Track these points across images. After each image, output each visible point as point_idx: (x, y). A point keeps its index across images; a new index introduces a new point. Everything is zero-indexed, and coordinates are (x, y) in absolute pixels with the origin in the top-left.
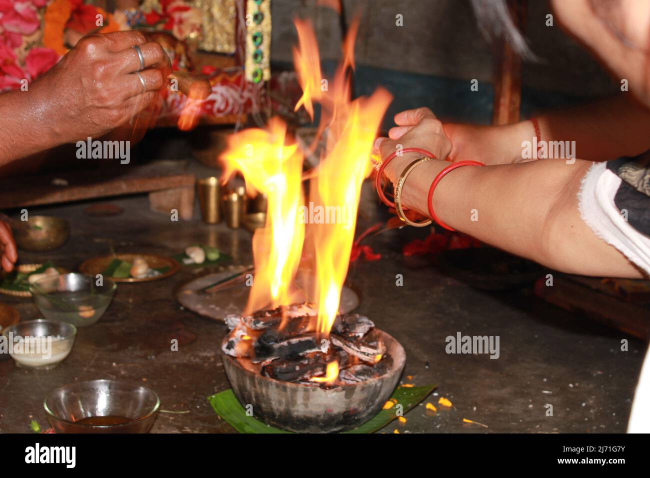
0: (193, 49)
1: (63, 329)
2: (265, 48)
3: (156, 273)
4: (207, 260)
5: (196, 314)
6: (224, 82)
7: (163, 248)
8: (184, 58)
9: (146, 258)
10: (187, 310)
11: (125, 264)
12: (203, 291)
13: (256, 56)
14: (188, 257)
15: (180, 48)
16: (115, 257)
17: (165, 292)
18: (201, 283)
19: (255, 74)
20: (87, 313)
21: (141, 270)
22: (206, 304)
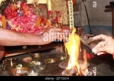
0: (62, 24)
1: (37, 71)
2: (73, 23)
3: (55, 62)
4: (64, 59)
5: (61, 68)
6: (66, 29)
7: (57, 57)
8: (60, 26)
9: (54, 59)
10: (59, 68)
11: (50, 60)
12: (62, 64)
13: (71, 24)
14: (61, 59)
15: (59, 24)
16: (48, 59)
17: (56, 65)
18: (62, 63)
19: (72, 28)
20: (42, 69)
21: (52, 61)
22: (63, 66)
